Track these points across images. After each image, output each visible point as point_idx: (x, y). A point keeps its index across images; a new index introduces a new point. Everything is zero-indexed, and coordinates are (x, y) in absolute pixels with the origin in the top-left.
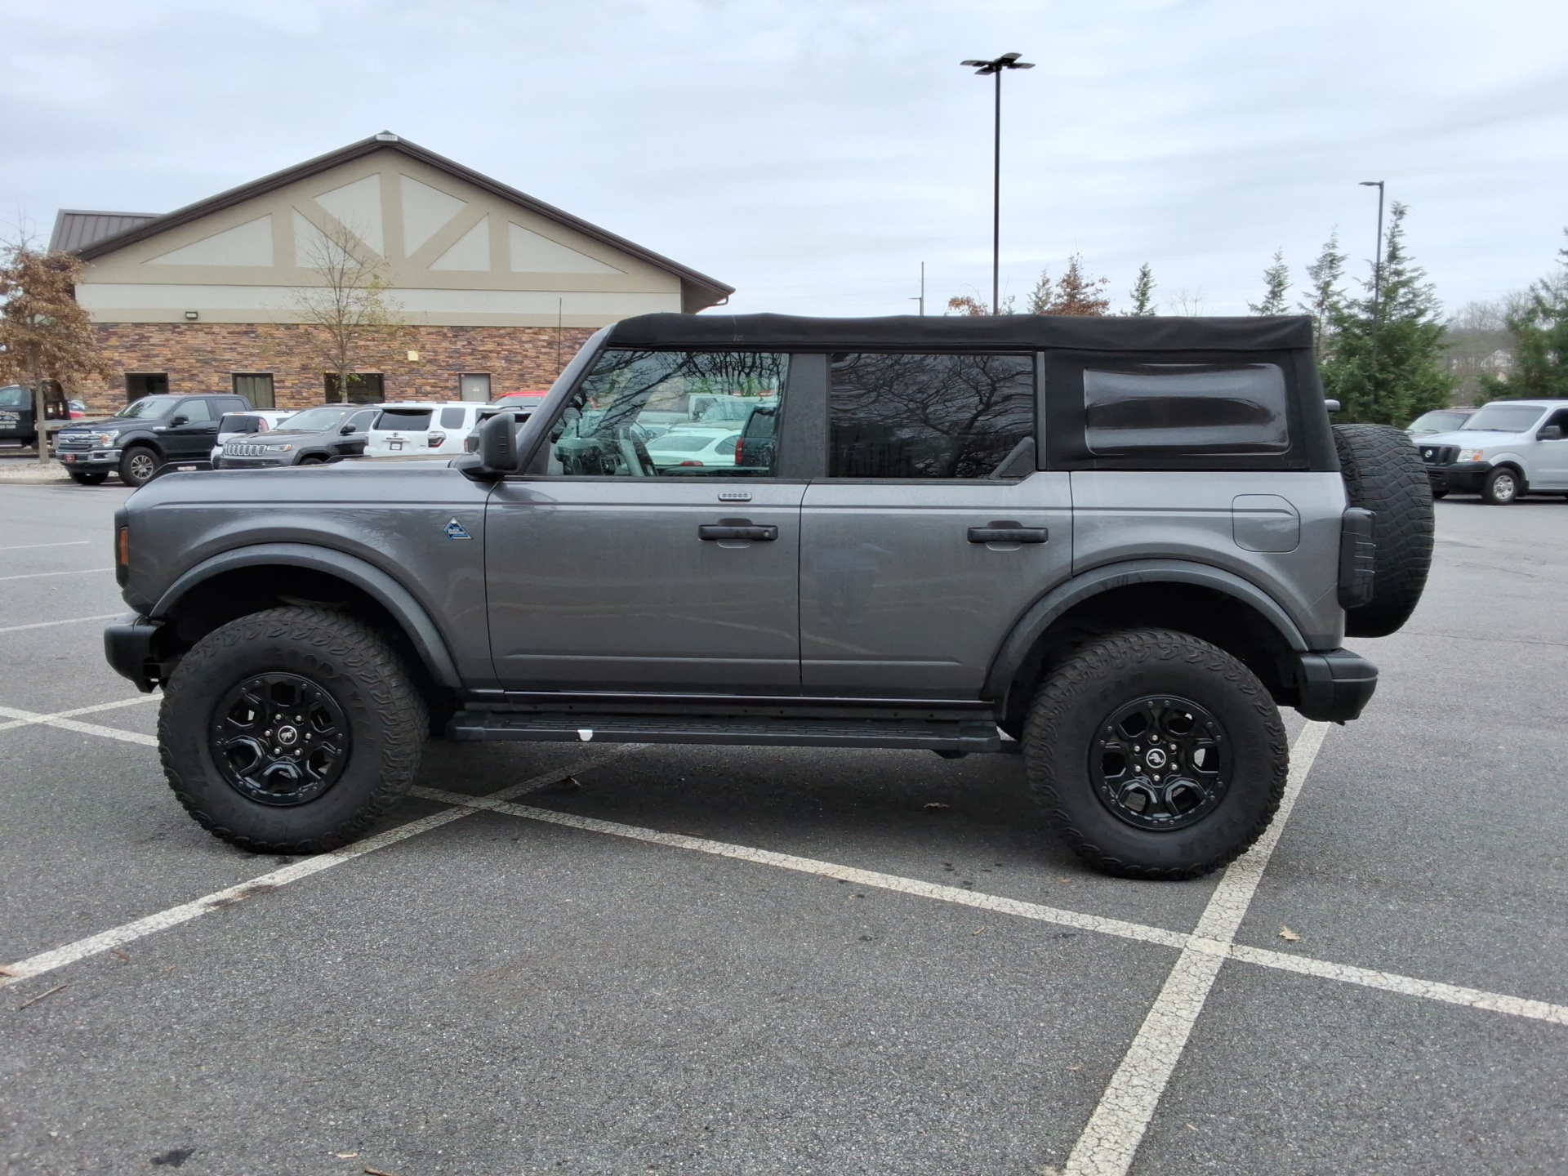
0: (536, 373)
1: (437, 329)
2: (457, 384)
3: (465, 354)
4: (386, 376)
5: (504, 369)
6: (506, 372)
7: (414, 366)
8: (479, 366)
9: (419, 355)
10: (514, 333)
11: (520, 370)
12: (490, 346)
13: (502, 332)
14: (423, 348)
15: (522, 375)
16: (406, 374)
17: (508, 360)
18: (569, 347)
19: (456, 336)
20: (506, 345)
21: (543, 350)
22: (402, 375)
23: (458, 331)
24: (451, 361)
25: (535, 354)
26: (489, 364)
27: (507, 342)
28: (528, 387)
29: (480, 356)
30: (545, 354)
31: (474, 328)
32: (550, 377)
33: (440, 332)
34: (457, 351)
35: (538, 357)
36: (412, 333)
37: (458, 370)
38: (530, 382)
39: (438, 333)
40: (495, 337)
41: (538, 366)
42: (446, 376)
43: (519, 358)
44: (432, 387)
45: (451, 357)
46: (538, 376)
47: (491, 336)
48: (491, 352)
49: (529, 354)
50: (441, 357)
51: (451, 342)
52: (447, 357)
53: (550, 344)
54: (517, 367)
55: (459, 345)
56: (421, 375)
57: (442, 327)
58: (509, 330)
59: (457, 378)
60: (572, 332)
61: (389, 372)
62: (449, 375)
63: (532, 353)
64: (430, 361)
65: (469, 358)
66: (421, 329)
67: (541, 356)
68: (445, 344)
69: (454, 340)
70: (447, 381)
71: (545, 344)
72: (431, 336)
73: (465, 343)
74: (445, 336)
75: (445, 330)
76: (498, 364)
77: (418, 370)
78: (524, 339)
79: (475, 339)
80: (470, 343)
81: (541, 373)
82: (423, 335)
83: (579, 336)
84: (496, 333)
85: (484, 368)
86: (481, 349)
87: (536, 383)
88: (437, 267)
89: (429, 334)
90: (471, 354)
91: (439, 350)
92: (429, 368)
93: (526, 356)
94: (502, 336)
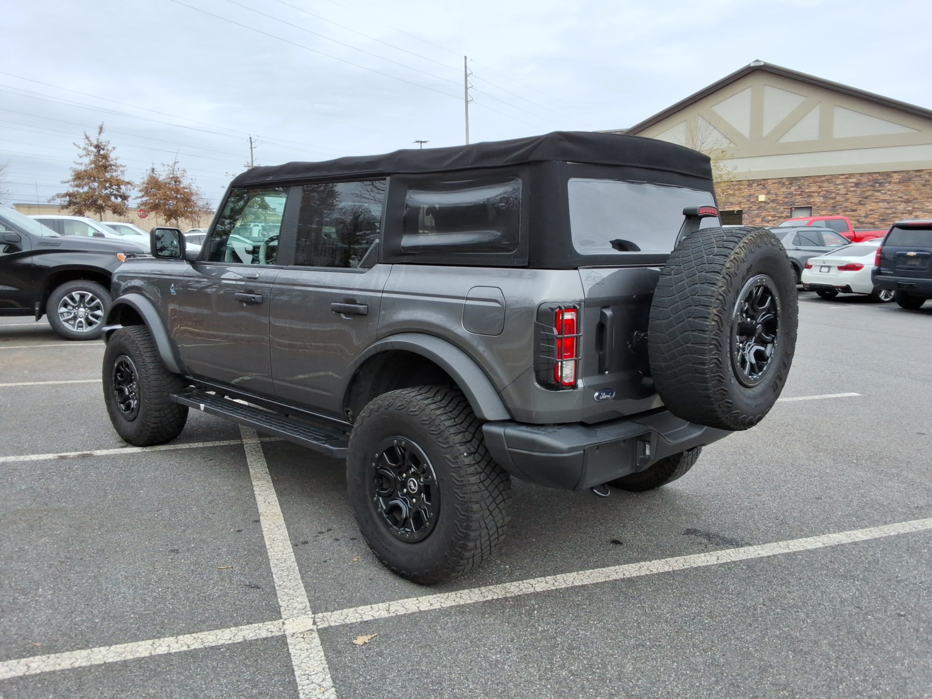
0: (845, 204)
1: (780, 180)
2: (789, 214)
3: (796, 195)
4: (744, 211)
5: (822, 203)
6: (823, 205)
7: (763, 204)
8: (805, 202)
9: (766, 198)
10: (831, 179)
11: (834, 203)
12: (814, 188)
13: (823, 178)
14: (768, 193)
15: (834, 207)
16: (757, 209)
17: (825, 197)
18: (871, 186)
19: (790, 184)
20: (824, 187)
21: (851, 189)
22: (754, 210)
23: (792, 180)
24: (786, 200)
25: (845, 192)
26: (812, 200)
27: (825, 185)
28: (839, 214)
29: (806, 196)
30: (852, 191)
31: (803, 178)
32: (854, 207)
33: (780, 182)
34: (791, 193)
35: (847, 194)
36: (762, 183)
37: (790, 205)
38: (840, 211)
39: (779, 183)
40: (818, 182)
41: (847, 200)
42: (782, 209)
43: (833, 195)
44: (772, 217)
45: (786, 198)
46: (845, 207)
47: (815, 182)
48: (813, 192)
49: (840, 192)
50: (780, 198)
51: (787, 188)
52: (784, 198)
53: (857, 185)
54: (831, 201)
55: (793, 189)
56: (766, 210)
57: (782, 178)
58: (827, 177)
59: (789, 210)
60: (874, 176)
61: (746, 209)
62: (784, 209)
63: (843, 191)
64: (773, 201)
65: (798, 197)
66: (769, 181)
67: (849, 193)
68: (784, 189)
69: (789, 186)
70: (782, 212)
71: (853, 185)
72: (775, 185)
73: (797, 188)
74: (784, 184)
75: (784, 180)
76: (818, 200)
77: (764, 207)
78: (838, 182)
79: (803, 184)
80: (800, 188)
81: (848, 204)
82: (769, 184)
83: (879, 178)
84: (819, 180)
85: (808, 203)
86: (807, 191)
87: (844, 211)
88: (782, 141)
89: (773, 183)
90: (800, 194)
91: (779, 193)
92: (772, 205)
93: (838, 194)
94: (823, 182)
